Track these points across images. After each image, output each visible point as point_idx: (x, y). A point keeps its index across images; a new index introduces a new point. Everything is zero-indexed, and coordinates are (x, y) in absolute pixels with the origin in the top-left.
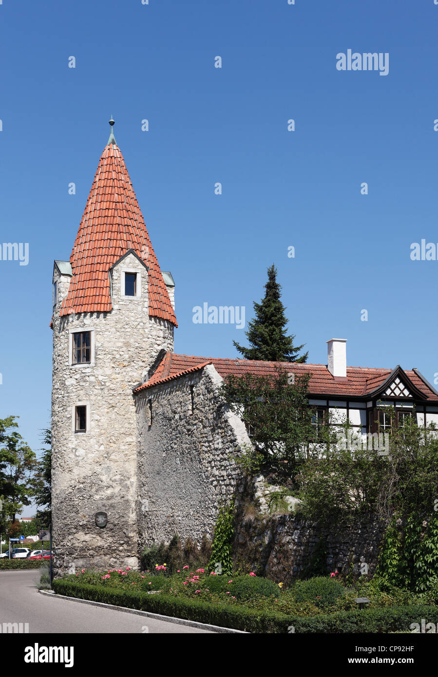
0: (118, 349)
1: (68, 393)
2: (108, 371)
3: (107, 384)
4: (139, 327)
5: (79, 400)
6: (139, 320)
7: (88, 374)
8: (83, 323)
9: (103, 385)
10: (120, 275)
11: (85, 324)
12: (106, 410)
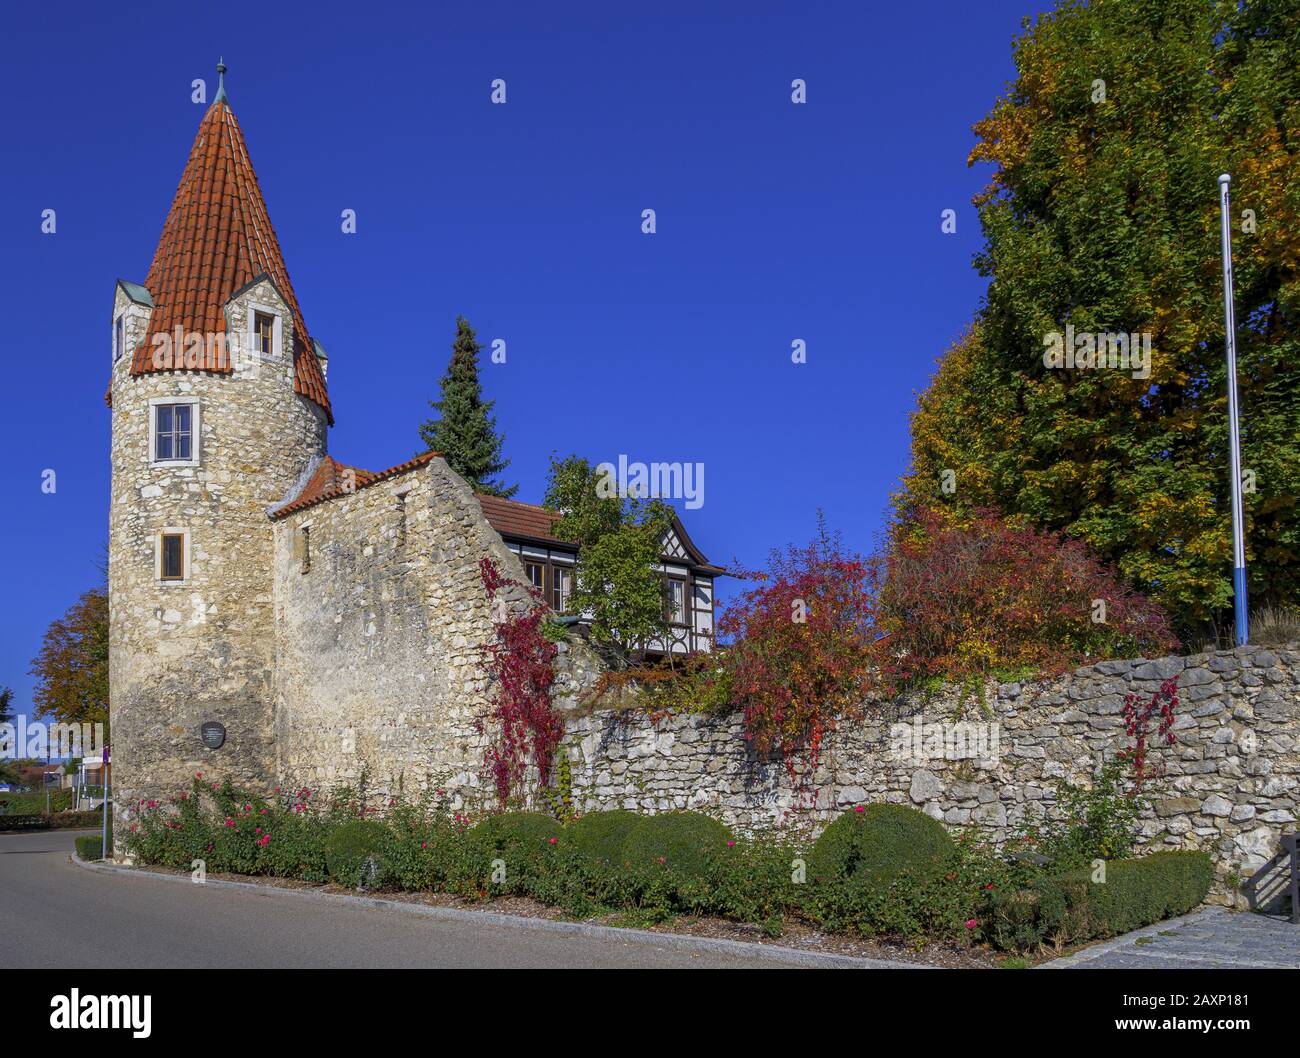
0: (242, 441)
1: (146, 511)
2: (225, 477)
3: (223, 499)
4: (278, 407)
5: (170, 525)
6: (279, 396)
7: (186, 479)
8: (177, 389)
9: (215, 501)
10: (246, 312)
11: (180, 391)
12: (221, 544)
